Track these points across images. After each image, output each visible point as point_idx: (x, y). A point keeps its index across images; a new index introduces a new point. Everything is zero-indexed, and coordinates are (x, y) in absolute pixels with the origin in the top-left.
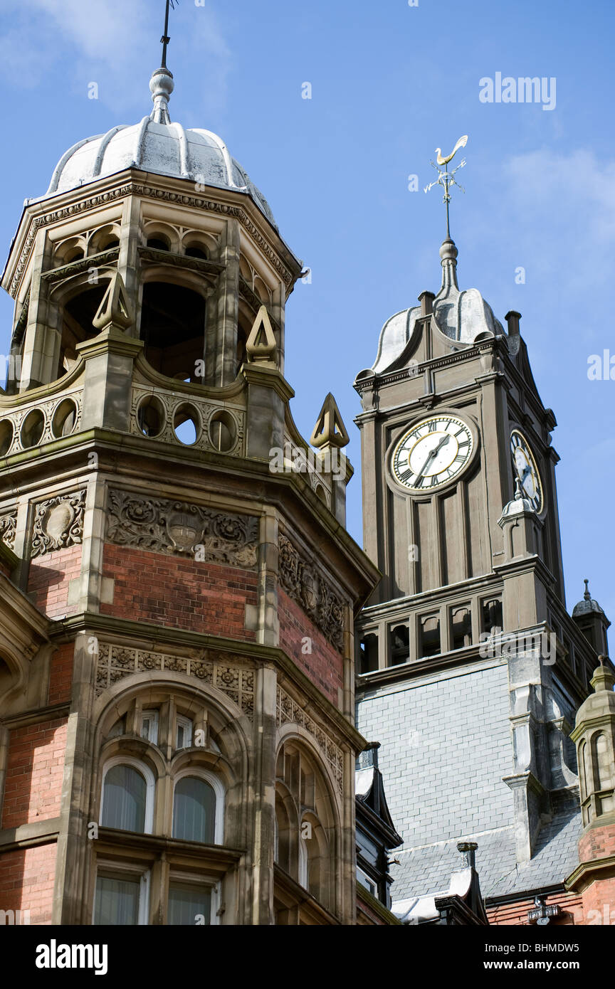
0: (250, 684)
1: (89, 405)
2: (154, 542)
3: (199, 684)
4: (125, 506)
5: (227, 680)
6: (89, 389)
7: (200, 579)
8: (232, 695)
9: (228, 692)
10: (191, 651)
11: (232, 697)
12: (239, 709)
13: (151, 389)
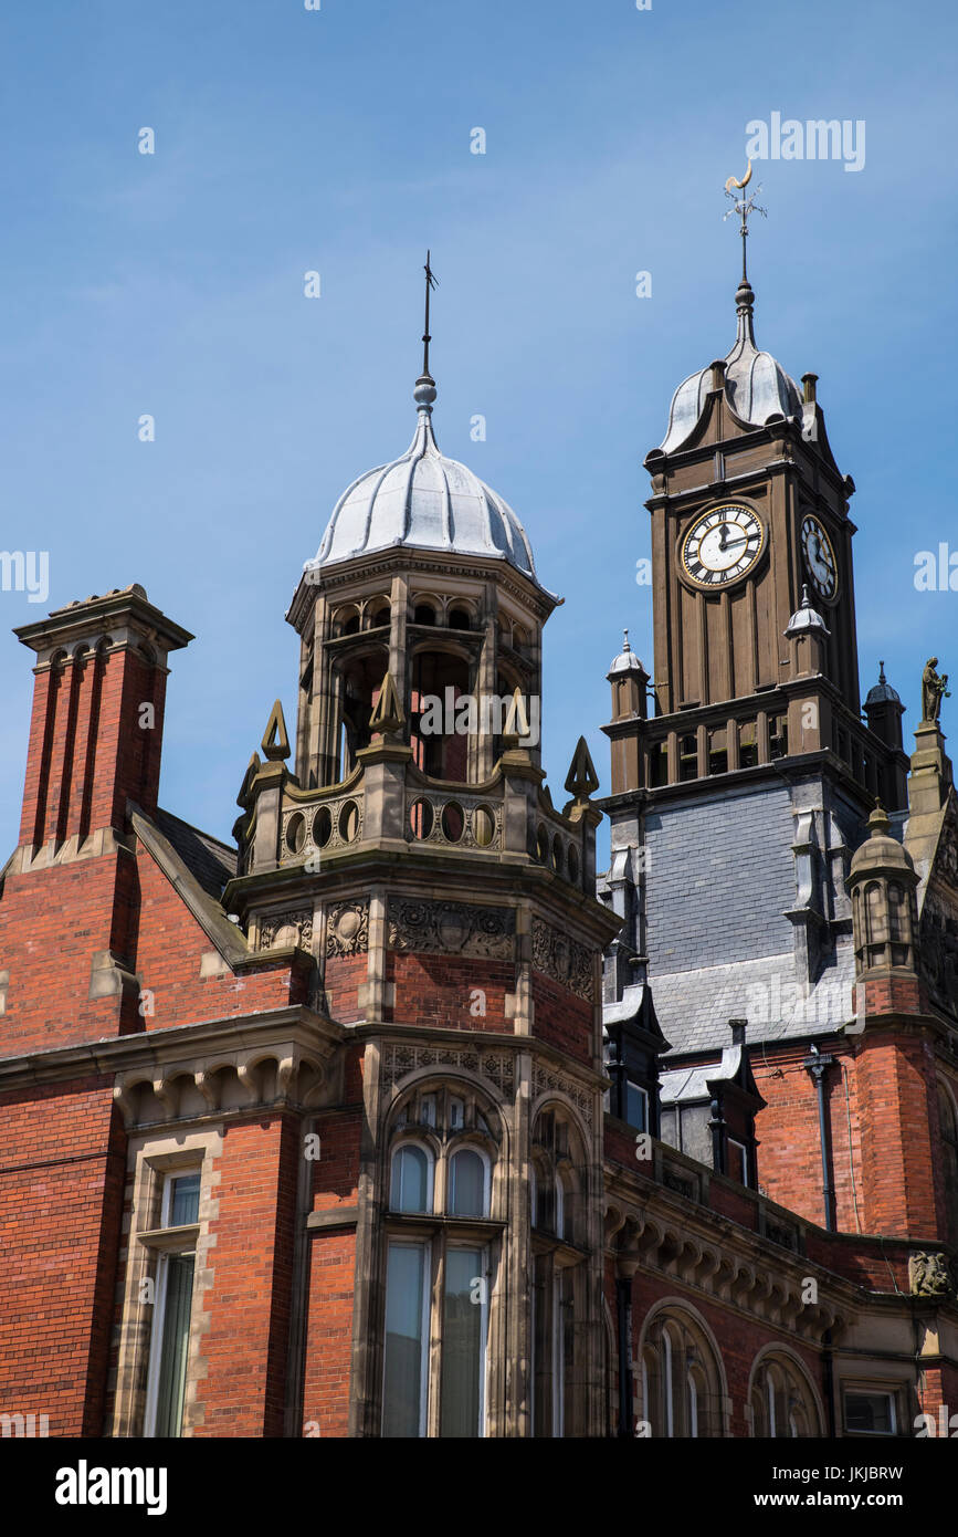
0: (510, 1069)
1: (369, 812)
2: (427, 945)
3: (468, 1074)
4: (403, 912)
5: (491, 1067)
6: (369, 796)
7: (467, 974)
8: (495, 1080)
9: (491, 1078)
10: (460, 1045)
11: (495, 1082)
12: (501, 1094)
13: (421, 791)
